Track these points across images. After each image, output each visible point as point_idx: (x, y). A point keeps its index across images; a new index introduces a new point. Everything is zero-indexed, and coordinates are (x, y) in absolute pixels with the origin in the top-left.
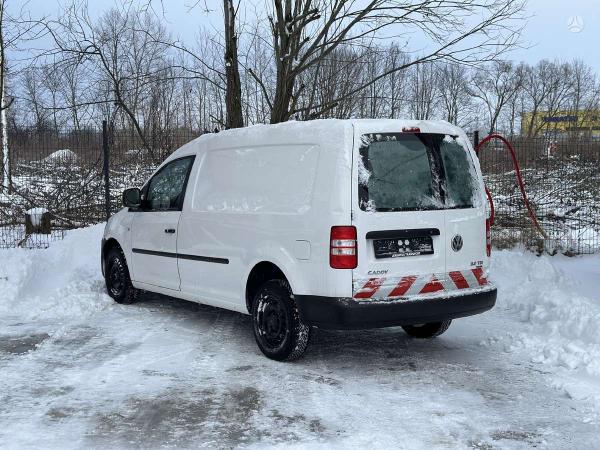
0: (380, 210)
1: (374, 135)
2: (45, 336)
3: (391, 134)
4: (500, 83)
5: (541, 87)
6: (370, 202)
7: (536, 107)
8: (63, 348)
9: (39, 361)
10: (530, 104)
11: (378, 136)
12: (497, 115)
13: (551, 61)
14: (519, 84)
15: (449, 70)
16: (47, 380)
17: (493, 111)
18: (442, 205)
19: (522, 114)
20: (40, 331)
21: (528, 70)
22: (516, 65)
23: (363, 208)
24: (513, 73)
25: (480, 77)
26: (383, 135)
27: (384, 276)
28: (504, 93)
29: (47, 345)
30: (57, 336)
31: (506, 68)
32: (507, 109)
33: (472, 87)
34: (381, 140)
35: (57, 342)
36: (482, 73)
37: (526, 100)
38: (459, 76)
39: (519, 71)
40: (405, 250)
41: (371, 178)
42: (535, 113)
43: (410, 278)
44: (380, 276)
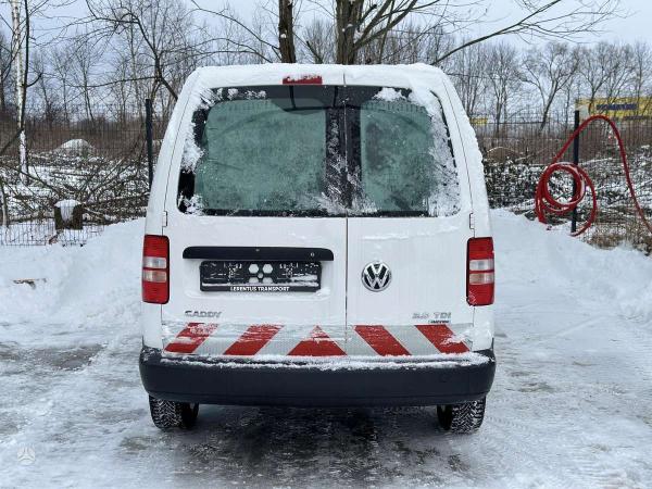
0: (211, 212)
1: (226, 90)
2: (98, 348)
3: (257, 89)
4: (554, 67)
5: (599, 70)
6: (195, 199)
7: (594, 93)
8: (122, 363)
9: (97, 377)
10: (586, 90)
11: (232, 92)
12: (550, 102)
13: (611, 42)
14: (575, 68)
15: (498, 53)
16: (112, 401)
17: (547, 98)
18: (343, 209)
19: (577, 102)
20: (91, 341)
21: (585, 52)
22: (572, 46)
23: (183, 208)
24: (568, 56)
25: (533, 61)
26: (242, 90)
27: (213, 320)
28: (558, 79)
29: (102, 358)
30: (111, 347)
31: (562, 50)
32: (561, 95)
33: (523, 69)
34: (235, 98)
35: (113, 355)
36: (534, 56)
37: (583, 85)
38: (510, 59)
39: (575, 54)
40: (261, 280)
41: (204, 159)
42: (592, 100)
43: (265, 328)
44: (207, 321)
